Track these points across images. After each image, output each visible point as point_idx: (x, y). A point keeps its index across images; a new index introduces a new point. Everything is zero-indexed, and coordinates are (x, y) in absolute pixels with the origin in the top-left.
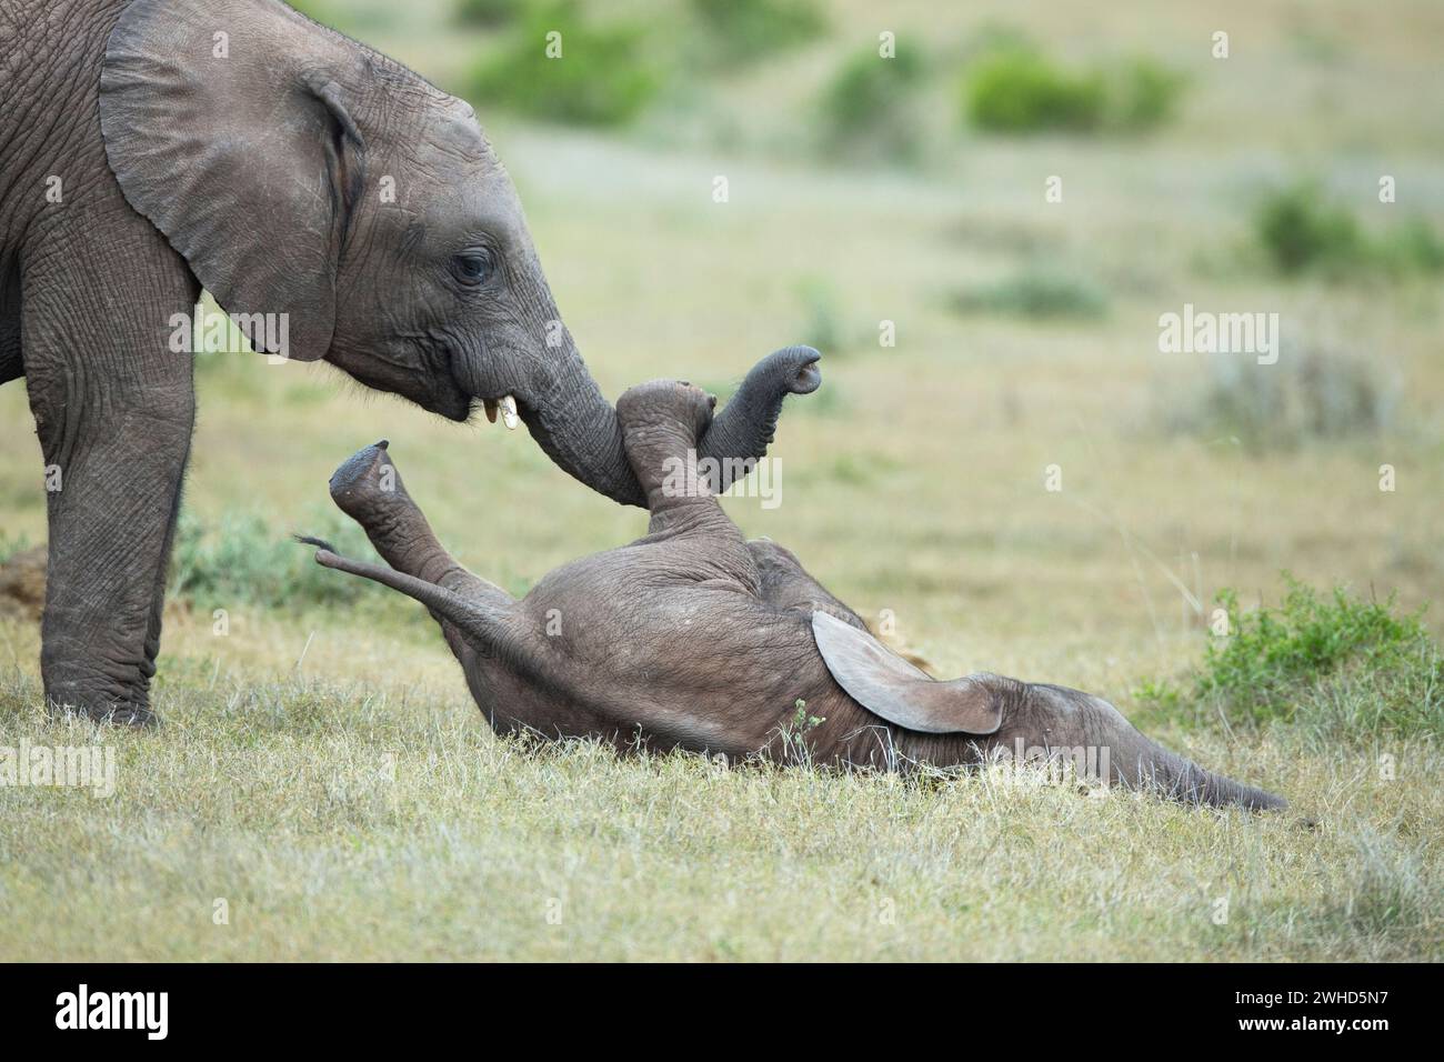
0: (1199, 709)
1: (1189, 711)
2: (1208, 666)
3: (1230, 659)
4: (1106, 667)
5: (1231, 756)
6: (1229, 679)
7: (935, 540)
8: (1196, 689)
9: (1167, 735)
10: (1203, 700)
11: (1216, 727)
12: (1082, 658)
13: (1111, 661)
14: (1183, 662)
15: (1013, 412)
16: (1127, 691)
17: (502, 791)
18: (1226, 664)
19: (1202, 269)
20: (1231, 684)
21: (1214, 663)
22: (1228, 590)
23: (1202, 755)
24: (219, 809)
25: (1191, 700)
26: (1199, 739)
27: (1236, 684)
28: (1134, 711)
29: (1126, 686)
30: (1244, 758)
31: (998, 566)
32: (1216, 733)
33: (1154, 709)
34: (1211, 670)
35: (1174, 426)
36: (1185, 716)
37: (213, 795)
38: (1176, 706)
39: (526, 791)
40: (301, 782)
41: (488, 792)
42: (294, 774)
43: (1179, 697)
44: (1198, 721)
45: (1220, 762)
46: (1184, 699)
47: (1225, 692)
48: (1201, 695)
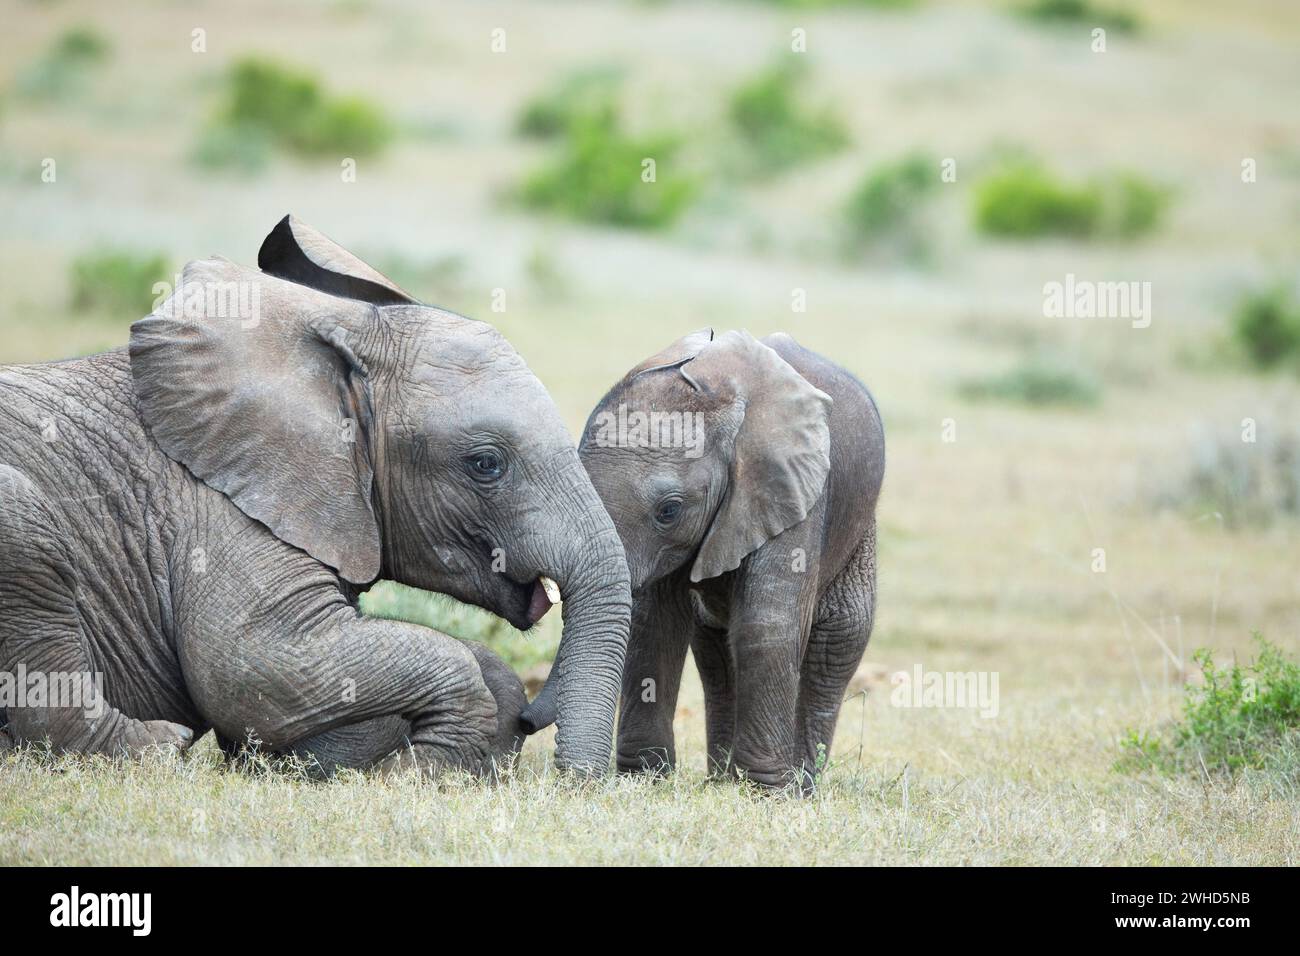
0: (1178, 757)
1: (1169, 758)
2: (1186, 717)
3: (1206, 712)
4: (1096, 718)
5: (1207, 799)
6: (1207, 730)
7: (943, 602)
8: (1176, 739)
9: (1149, 779)
10: (1183, 748)
11: (1194, 772)
12: (1074, 710)
13: (1101, 712)
14: (1166, 714)
15: (1014, 488)
16: (1114, 740)
17: (549, 825)
18: (1203, 717)
19: (1185, 361)
20: (1207, 734)
21: (1192, 715)
22: (1204, 649)
23: (1181, 798)
24: (295, 837)
25: (1172, 748)
26: (1178, 783)
27: (1212, 735)
28: (1120, 758)
29: (1112, 734)
30: (1219, 801)
31: (999, 627)
32: (1194, 778)
33: (1139, 756)
34: (1190, 721)
35: (1159, 502)
36: (1166, 763)
37: (290, 824)
38: (1157, 753)
39: (573, 823)
40: (370, 812)
41: (537, 824)
42: (363, 807)
43: (1160, 745)
44: (1178, 767)
45: (1197, 804)
46: (1164, 747)
47: (1202, 741)
48: (1181, 744)
